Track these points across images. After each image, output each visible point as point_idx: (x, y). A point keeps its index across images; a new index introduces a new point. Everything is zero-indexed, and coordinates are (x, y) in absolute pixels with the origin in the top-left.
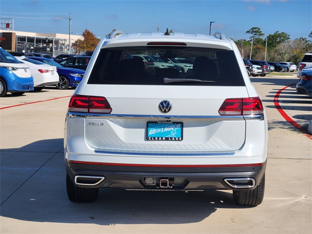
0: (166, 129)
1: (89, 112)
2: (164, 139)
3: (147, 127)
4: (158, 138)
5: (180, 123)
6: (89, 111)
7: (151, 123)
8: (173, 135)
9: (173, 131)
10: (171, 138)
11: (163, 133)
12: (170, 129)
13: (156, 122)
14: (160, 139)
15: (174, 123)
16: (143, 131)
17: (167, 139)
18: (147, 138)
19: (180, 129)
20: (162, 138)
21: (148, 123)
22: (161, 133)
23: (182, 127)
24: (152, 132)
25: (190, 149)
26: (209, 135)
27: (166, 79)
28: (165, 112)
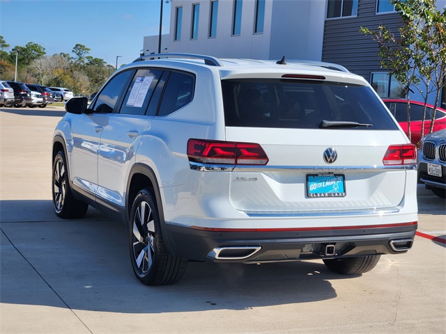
0: (328, 183)
1: (236, 164)
2: (326, 195)
3: (307, 180)
4: (321, 194)
5: (341, 176)
6: (236, 161)
7: (311, 176)
8: (336, 190)
9: (335, 185)
10: (334, 194)
11: (325, 188)
12: (332, 183)
13: (317, 175)
14: (322, 195)
15: (336, 175)
16: (303, 186)
17: (330, 196)
18: (308, 195)
19: (341, 182)
20: (324, 194)
21: (308, 176)
22: (322, 188)
23: (344, 179)
24: (313, 186)
26: (372, 189)
28: (331, 162)
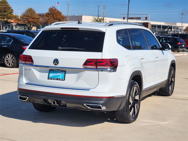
0: (58, 74)
1: (25, 63)
2: (56, 79)
3: (49, 72)
4: (53, 78)
5: (64, 71)
6: (25, 62)
8: (60, 77)
9: (60, 75)
10: (59, 79)
11: (56, 76)
12: (59, 74)
13: (53, 70)
14: (54, 79)
15: (61, 71)
16: (47, 74)
17: (57, 79)
18: (48, 79)
19: (64, 74)
20: (55, 79)
21: (50, 70)
24: (51, 75)
25: (68, 86)
27: (59, 48)
28: (56, 65)
